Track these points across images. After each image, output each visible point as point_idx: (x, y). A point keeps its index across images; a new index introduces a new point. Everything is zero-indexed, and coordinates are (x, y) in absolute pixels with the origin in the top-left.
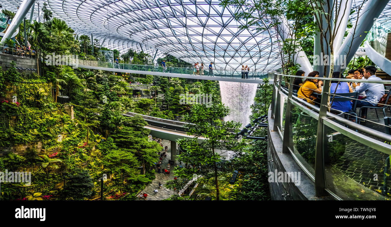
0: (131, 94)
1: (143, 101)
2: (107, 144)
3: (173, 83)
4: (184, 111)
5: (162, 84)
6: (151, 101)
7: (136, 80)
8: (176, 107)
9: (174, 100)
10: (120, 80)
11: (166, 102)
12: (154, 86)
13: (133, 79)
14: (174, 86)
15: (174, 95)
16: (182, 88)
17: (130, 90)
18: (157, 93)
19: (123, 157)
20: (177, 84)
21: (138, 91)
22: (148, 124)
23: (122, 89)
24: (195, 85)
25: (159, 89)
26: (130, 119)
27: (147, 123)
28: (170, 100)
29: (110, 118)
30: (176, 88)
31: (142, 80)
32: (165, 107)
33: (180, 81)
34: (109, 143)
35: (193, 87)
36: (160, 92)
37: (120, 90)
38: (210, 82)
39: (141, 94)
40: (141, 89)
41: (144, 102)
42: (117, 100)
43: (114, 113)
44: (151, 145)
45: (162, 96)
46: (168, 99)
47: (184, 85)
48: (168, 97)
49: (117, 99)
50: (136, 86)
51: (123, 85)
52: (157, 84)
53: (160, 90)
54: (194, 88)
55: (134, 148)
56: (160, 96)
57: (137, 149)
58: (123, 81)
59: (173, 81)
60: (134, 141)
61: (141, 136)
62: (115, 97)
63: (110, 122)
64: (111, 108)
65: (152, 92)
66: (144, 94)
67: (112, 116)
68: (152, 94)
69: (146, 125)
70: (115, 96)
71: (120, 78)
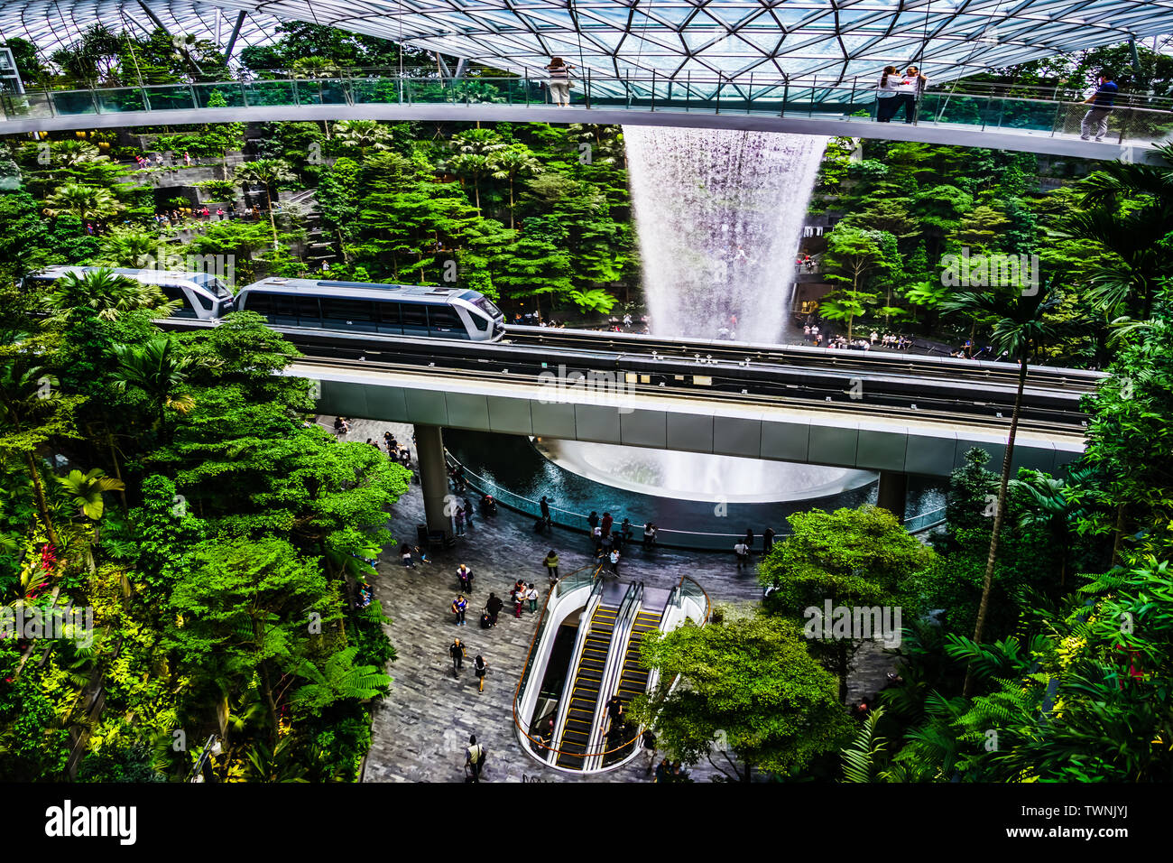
0: (148, 209)
1: (219, 235)
2: (149, 523)
3: (353, 143)
4: (424, 262)
5: (292, 148)
6: (260, 230)
7: (152, 147)
8: (379, 245)
9: (367, 214)
10: (79, 160)
11: (330, 225)
12: (253, 159)
13: (140, 145)
14: (354, 154)
15: (363, 194)
16: (398, 159)
17: (138, 194)
18: (271, 189)
19: (257, 579)
20: (373, 143)
21: (178, 191)
22: (300, 355)
23: (103, 196)
24: (467, 143)
25: (282, 171)
26: (200, 340)
27: (291, 349)
28: (346, 218)
29: (114, 363)
30: (371, 161)
31: (187, 143)
32: (322, 251)
33: (384, 132)
34: (162, 510)
35: (457, 150)
36: (285, 183)
37: (94, 204)
38: (542, 128)
39: (194, 204)
40: (188, 183)
41: (226, 242)
42: (89, 250)
43: (120, 326)
44: (351, 471)
45: (306, 201)
46: (335, 213)
47: (407, 146)
48: (333, 204)
49: (90, 245)
50: (157, 171)
51: (98, 178)
52: (268, 150)
53: (291, 177)
54: (465, 157)
55: (275, 504)
56: (295, 204)
57: (290, 505)
58: (95, 160)
59: (349, 131)
60: (266, 466)
61: (281, 425)
62: (78, 240)
63: (123, 383)
64: (94, 302)
65: (246, 187)
66: (206, 200)
67: (119, 348)
68: (247, 198)
69: (290, 360)
70: (75, 235)
71: (77, 150)
